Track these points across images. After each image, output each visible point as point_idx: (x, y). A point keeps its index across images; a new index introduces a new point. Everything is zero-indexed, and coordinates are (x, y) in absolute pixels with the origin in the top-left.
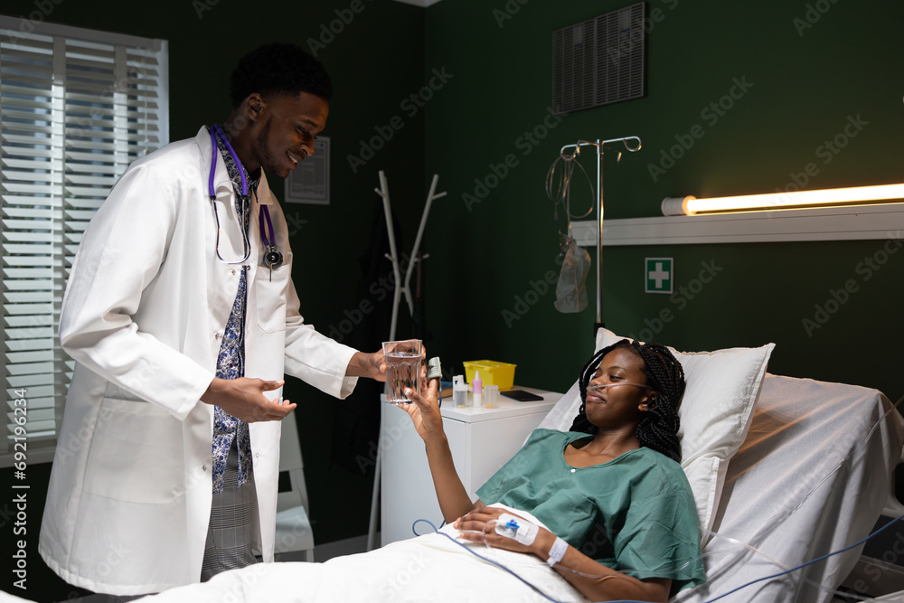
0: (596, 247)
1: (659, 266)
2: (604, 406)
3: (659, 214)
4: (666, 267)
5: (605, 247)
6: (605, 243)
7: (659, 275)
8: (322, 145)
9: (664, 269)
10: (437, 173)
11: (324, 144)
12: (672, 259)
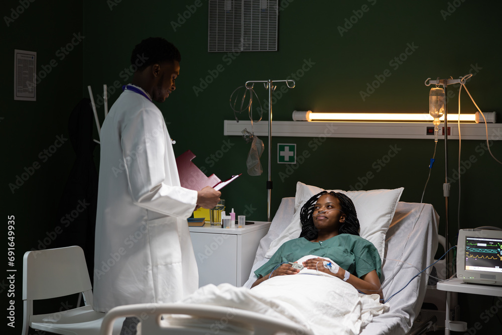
0: (268, 137)
1: (287, 148)
2: (328, 220)
3: (291, 119)
4: (291, 149)
5: (272, 137)
6: (273, 135)
7: (287, 153)
8: (32, 58)
9: (290, 150)
10: (105, 84)
11: (34, 57)
12: (295, 145)
